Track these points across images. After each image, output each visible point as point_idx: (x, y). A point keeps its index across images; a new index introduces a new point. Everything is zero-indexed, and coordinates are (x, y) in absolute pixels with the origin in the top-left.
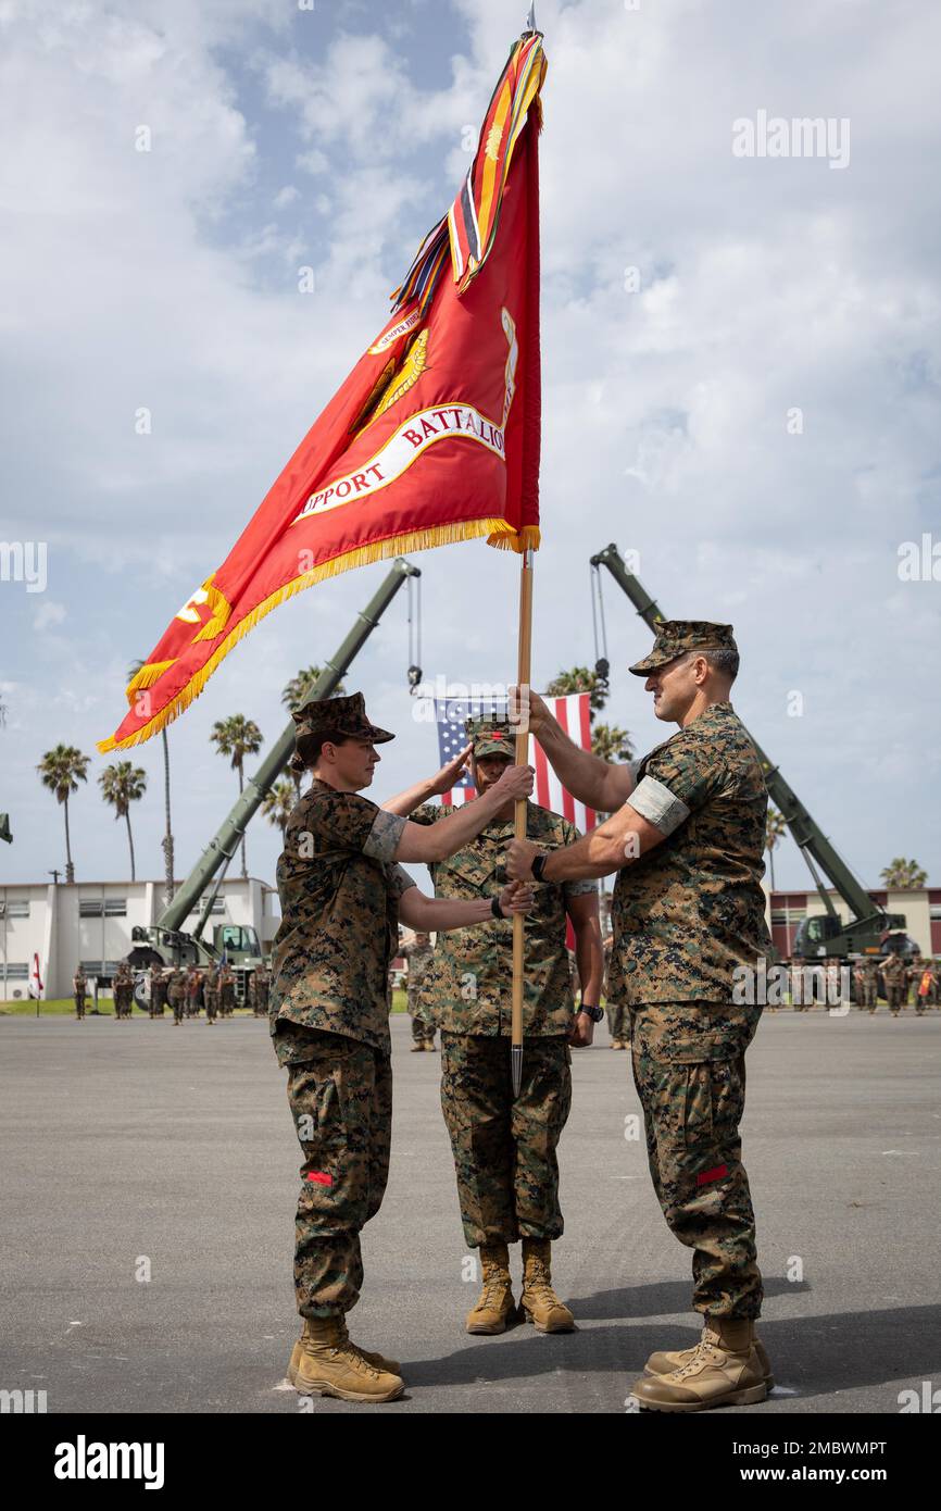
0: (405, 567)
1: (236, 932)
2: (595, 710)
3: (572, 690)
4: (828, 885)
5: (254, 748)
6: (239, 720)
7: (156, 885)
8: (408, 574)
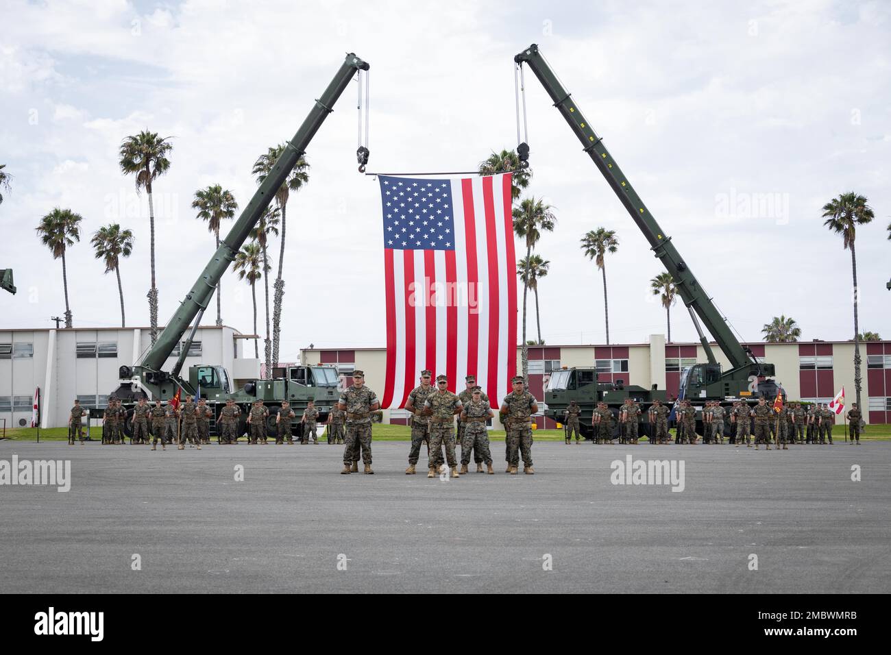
0: (355, 61)
1: (209, 372)
2: (520, 187)
3: (500, 170)
4: (710, 338)
5: (230, 214)
6: (217, 190)
7: (142, 330)
8: (358, 68)
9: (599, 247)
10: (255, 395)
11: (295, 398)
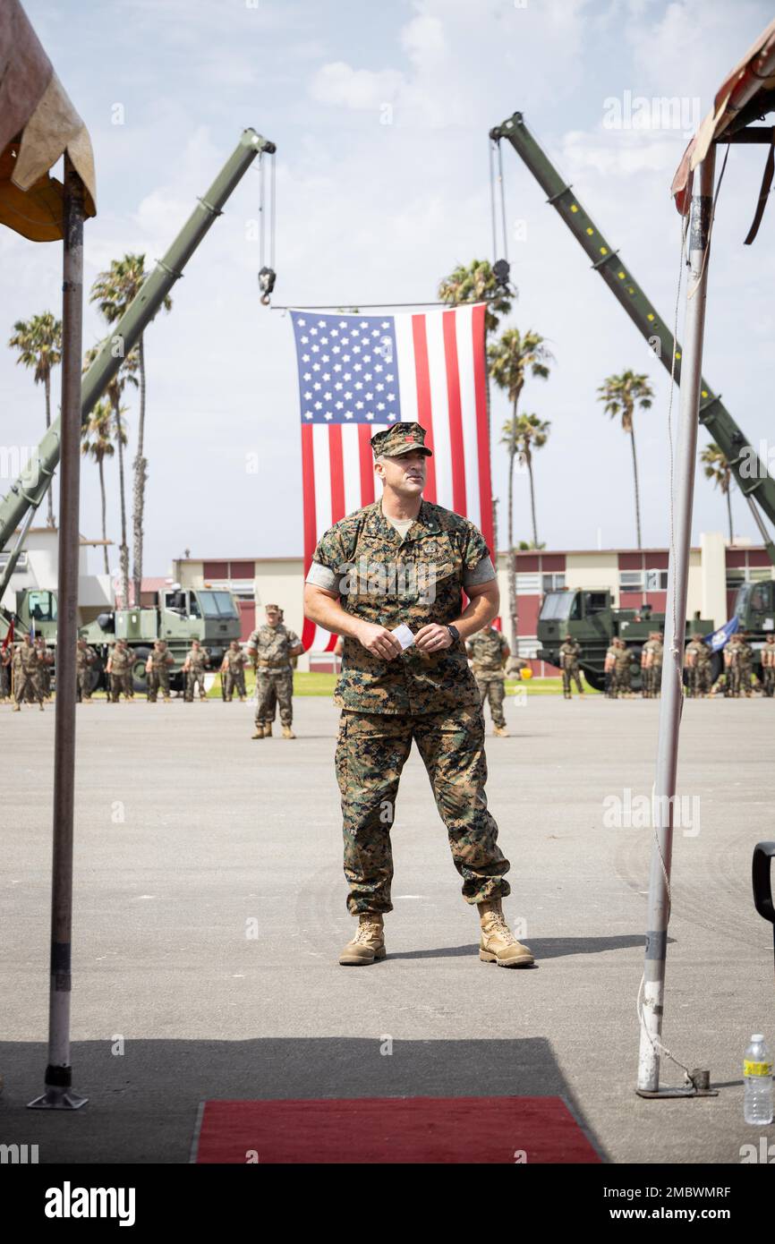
0: (255, 140)
2: (499, 315)
6: (44, 320)
8: (259, 149)
9: (625, 401)
10: (113, 631)
11: (173, 635)
